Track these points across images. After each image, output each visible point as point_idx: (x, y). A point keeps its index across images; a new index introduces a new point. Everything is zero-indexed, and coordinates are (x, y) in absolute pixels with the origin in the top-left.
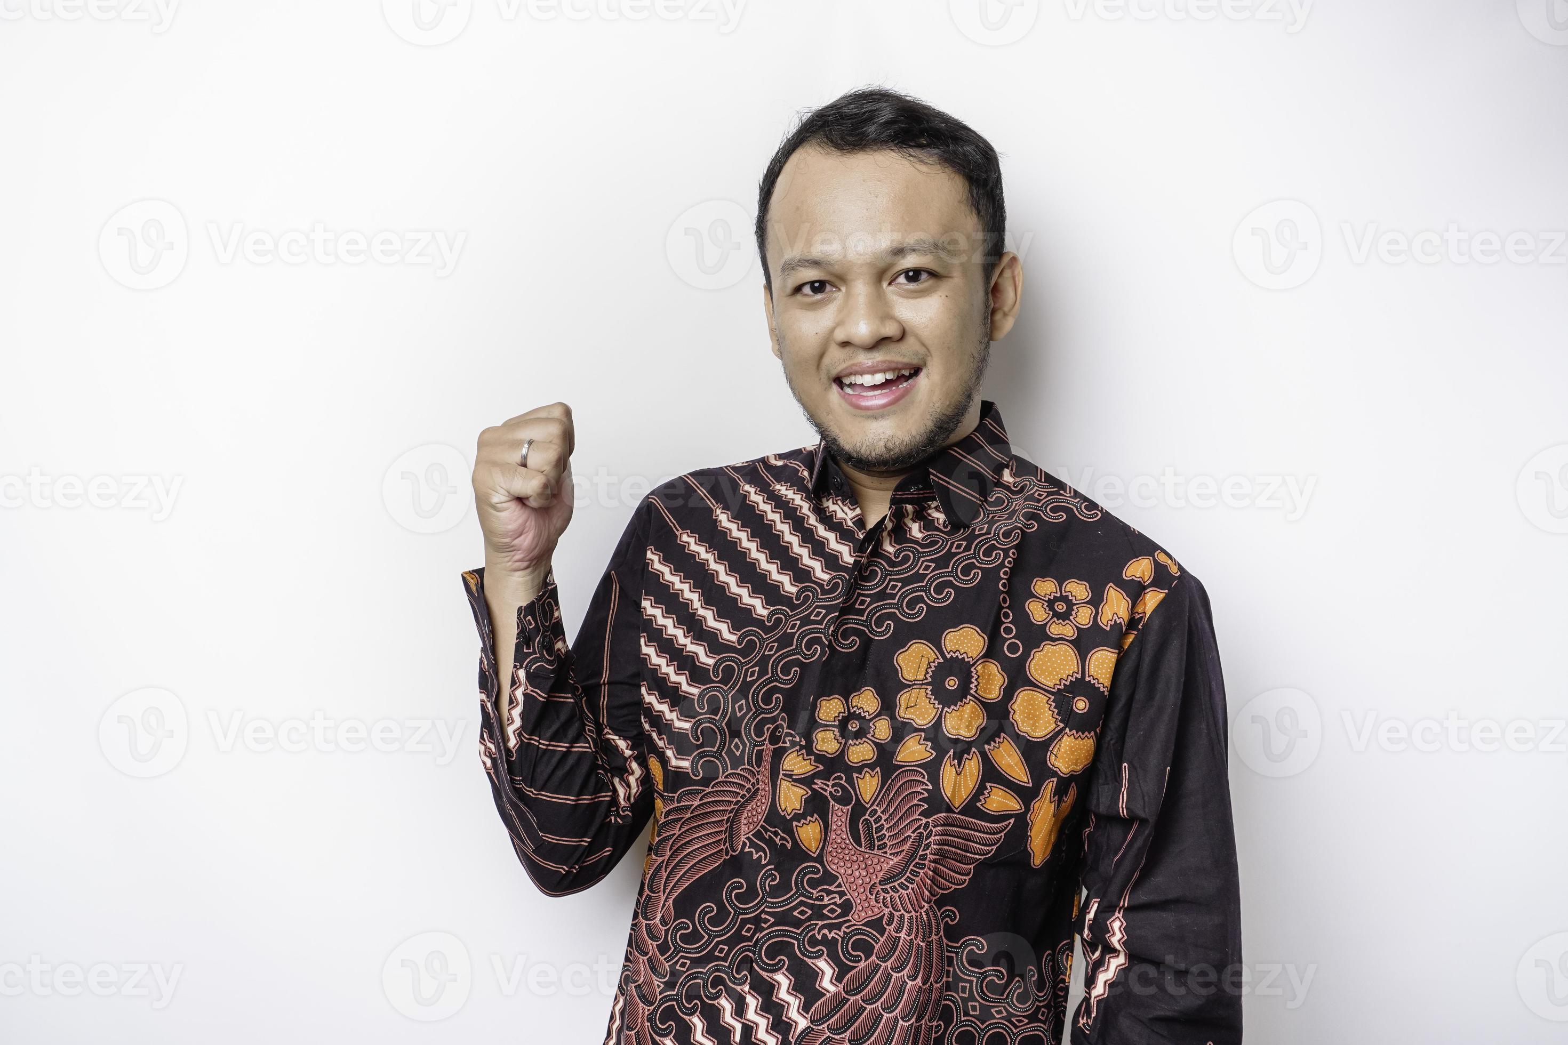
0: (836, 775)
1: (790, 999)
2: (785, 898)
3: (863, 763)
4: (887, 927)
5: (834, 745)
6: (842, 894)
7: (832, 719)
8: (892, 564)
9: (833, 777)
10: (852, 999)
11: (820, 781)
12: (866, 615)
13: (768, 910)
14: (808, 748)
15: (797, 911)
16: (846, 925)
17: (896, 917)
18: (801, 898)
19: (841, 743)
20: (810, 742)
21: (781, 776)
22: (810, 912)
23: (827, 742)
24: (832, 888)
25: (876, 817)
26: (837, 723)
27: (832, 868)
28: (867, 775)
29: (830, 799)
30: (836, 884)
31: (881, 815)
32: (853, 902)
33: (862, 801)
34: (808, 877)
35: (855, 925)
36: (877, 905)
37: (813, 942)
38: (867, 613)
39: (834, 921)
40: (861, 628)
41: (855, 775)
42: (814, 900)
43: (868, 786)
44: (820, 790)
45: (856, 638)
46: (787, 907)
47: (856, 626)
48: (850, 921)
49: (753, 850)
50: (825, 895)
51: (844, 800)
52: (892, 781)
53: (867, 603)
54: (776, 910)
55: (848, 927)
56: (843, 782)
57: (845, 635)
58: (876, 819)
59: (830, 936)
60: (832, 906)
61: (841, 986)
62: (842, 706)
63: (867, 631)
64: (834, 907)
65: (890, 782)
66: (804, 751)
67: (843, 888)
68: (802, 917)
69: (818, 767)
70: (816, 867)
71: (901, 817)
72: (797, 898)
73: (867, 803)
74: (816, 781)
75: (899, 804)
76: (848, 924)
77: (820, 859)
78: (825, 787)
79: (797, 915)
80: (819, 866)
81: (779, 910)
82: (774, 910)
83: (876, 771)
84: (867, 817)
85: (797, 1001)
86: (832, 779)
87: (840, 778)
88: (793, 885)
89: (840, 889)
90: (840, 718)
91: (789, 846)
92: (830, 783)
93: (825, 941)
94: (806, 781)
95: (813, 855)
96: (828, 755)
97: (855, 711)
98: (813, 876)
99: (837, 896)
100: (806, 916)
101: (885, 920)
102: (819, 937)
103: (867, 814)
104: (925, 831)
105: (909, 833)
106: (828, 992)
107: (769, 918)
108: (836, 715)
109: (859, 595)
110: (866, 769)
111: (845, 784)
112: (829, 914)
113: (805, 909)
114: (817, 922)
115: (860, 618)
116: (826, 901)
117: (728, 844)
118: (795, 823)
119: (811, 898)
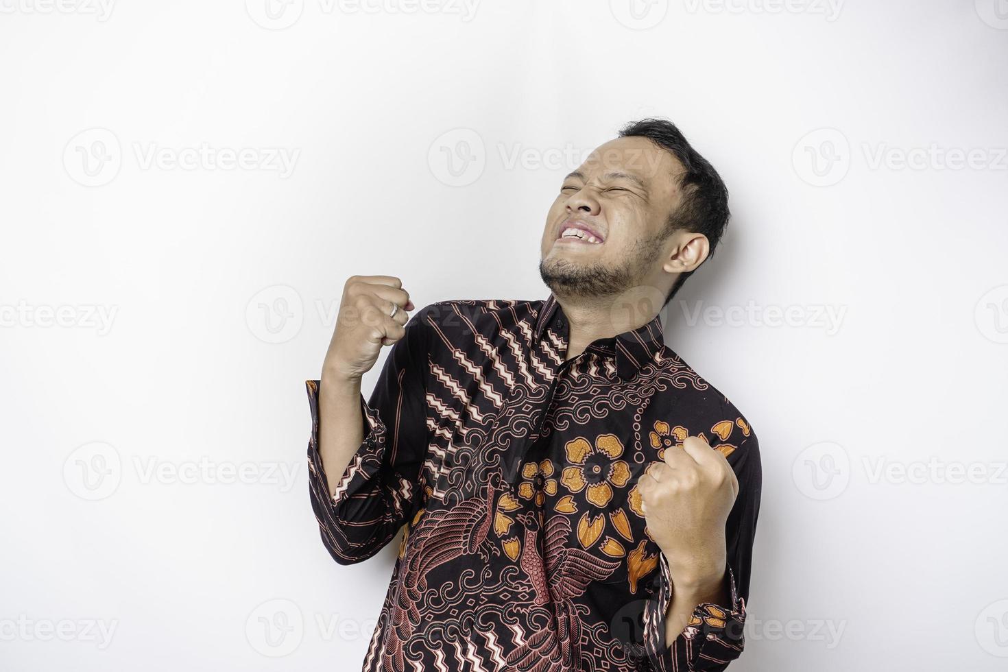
0: (529, 512)
1: (495, 648)
2: (495, 586)
5: (530, 493)
6: (530, 586)
7: (531, 477)
8: (575, 384)
10: (534, 650)
11: (520, 515)
13: (484, 593)
14: (515, 494)
15: (502, 595)
16: (531, 606)
18: (505, 587)
19: (533, 492)
20: (517, 490)
21: (497, 509)
22: (510, 596)
23: (526, 491)
24: (524, 582)
26: (533, 479)
27: (525, 570)
29: (525, 527)
30: (527, 580)
32: (537, 591)
34: (510, 574)
37: (511, 614)
39: (524, 603)
40: (551, 422)
41: (540, 513)
42: (513, 589)
44: (520, 521)
45: (549, 429)
46: (496, 592)
47: (549, 420)
48: (533, 604)
49: (482, 554)
50: (520, 586)
51: (532, 528)
52: (550, 521)
54: (489, 594)
55: (532, 608)
56: (533, 517)
59: (521, 612)
60: (523, 594)
61: (527, 642)
62: (536, 469)
63: (554, 425)
64: (525, 594)
66: (513, 496)
67: (531, 583)
68: (505, 599)
69: (520, 506)
70: (515, 569)
72: (503, 587)
74: (518, 515)
75: (552, 536)
77: (517, 564)
78: (523, 519)
79: (502, 597)
80: (517, 568)
81: (491, 593)
85: (500, 650)
86: (527, 514)
87: (531, 514)
88: (501, 578)
89: (529, 583)
90: (535, 477)
91: (499, 555)
92: (526, 517)
93: (518, 614)
94: (512, 515)
95: (513, 561)
96: (526, 499)
97: (542, 473)
98: (513, 574)
99: (527, 587)
100: (508, 598)
102: (515, 612)
104: (564, 556)
105: (555, 554)
106: (519, 645)
107: (484, 598)
108: (533, 474)
111: (535, 518)
112: (522, 598)
113: (507, 594)
114: (514, 602)
116: (520, 590)
117: (467, 546)
118: (503, 541)
119: (511, 587)
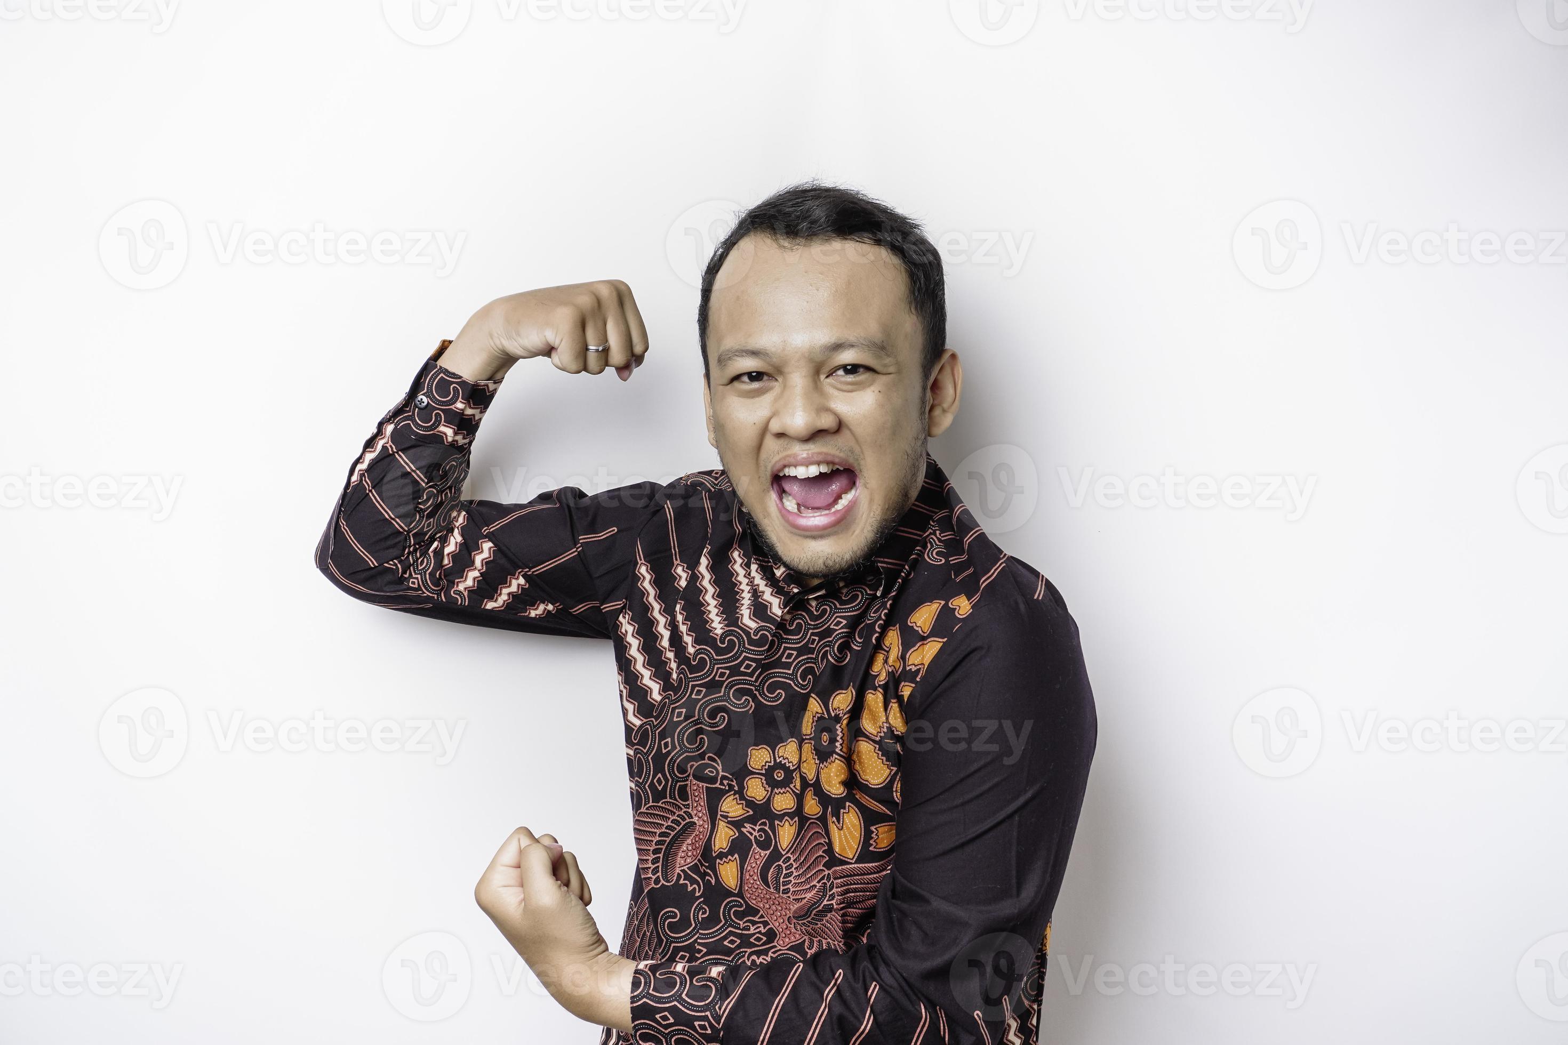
0: (762, 821)
2: (715, 929)
3: (785, 811)
4: (809, 951)
5: (761, 792)
6: (765, 924)
7: (760, 768)
8: (813, 617)
9: (760, 822)
11: (749, 825)
12: (792, 668)
13: (701, 941)
14: (741, 794)
15: (727, 941)
16: (772, 950)
17: (815, 941)
18: (730, 929)
19: (768, 791)
20: (742, 787)
21: (719, 816)
22: (739, 941)
23: (756, 789)
24: (756, 919)
25: (788, 864)
26: (764, 772)
27: (753, 903)
28: (787, 823)
29: (754, 843)
30: (759, 916)
31: (793, 863)
32: (776, 930)
33: (780, 848)
34: (733, 910)
35: (780, 950)
36: (797, 932)
38: (793, 666)
39: (761, 948)
40: (787, 681)
41: (777, 822)
42: (742, 930)
43: (786, 833)
44: (747, 833)
45: (781, 691)
46: (717, 938)
47: (783, 680)
48: (775, 947)
49: (688, 883)
50: (751, 925)
51: (763, 845)
52: (805, 831)
53: (794, 657)
54: (708, 941)
55: (774, 953)
56: (767, 828)
57: (772, 689)
58: (787, 866)
59: (758, 962)
60: (757, 935)
62: (768, 756)
63: (793, 685)
64: (760, 936)
65: (803, 832)
66: (737, 796)
67: (766, 919)
68: (732, 946)
69: (748, 812)
70: (739, 902)
71: (809, 867)
72: (726, 929)
73: (784, 851)
74: (745, 825)
75: (808, 854)
76: (773, 950)
77: (740, 894)
78: (752, 831)
79: (727, 944)
80: (741, 901)
81: (711, 940)
82: (706, 941)
83: (795, 820)
84: (780, 863)
86: (758, 824)
87: (764, 824)
88: (722, 917)
89: (763, 920)
90: (767, 767)
91: (713, 882)
92: (757, 828)
94: (737, 824)
95: (734, 891)
96: (756, 802)
97: (781, 761)
98: (738, 909)
99: (761, 925)
100: (736, 944)
101: (806, 944)
103: (782, 861)
104: (828, 882)
105: (815, 883)
107: (702, 948)
108: (764, 764)
109: (786, 648)
110: (786, 818)
111: (769, 830)
112: (756, 942)
113: (734, 938)
114: (746, 950)
115: (787, 671)
116: (752, 931)
117: (660, 874)
118: (718, 861)
119: (739, 929)
